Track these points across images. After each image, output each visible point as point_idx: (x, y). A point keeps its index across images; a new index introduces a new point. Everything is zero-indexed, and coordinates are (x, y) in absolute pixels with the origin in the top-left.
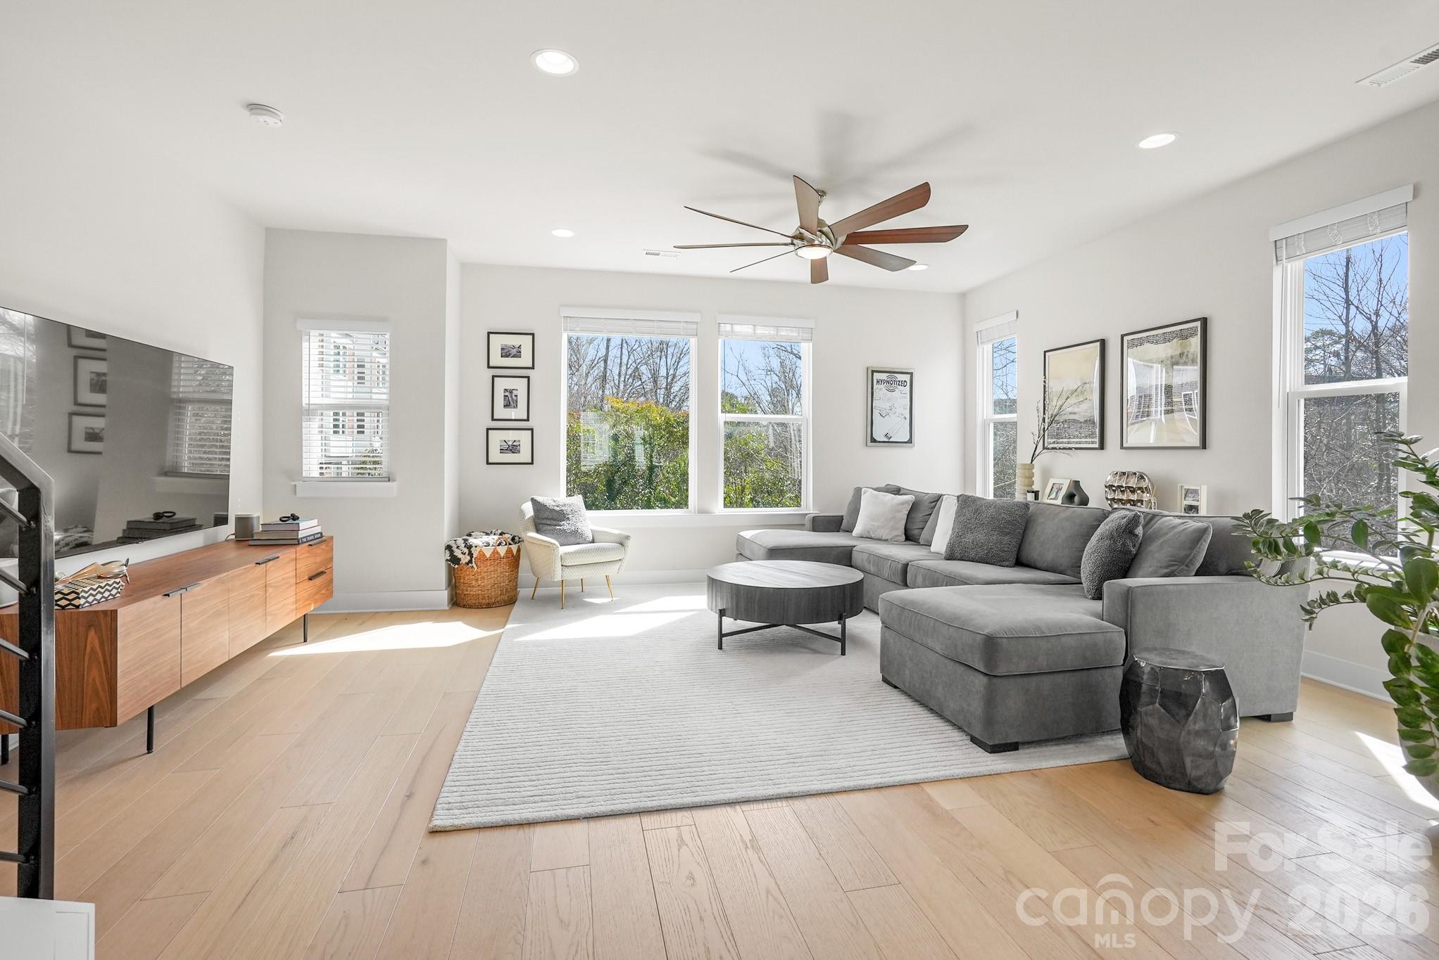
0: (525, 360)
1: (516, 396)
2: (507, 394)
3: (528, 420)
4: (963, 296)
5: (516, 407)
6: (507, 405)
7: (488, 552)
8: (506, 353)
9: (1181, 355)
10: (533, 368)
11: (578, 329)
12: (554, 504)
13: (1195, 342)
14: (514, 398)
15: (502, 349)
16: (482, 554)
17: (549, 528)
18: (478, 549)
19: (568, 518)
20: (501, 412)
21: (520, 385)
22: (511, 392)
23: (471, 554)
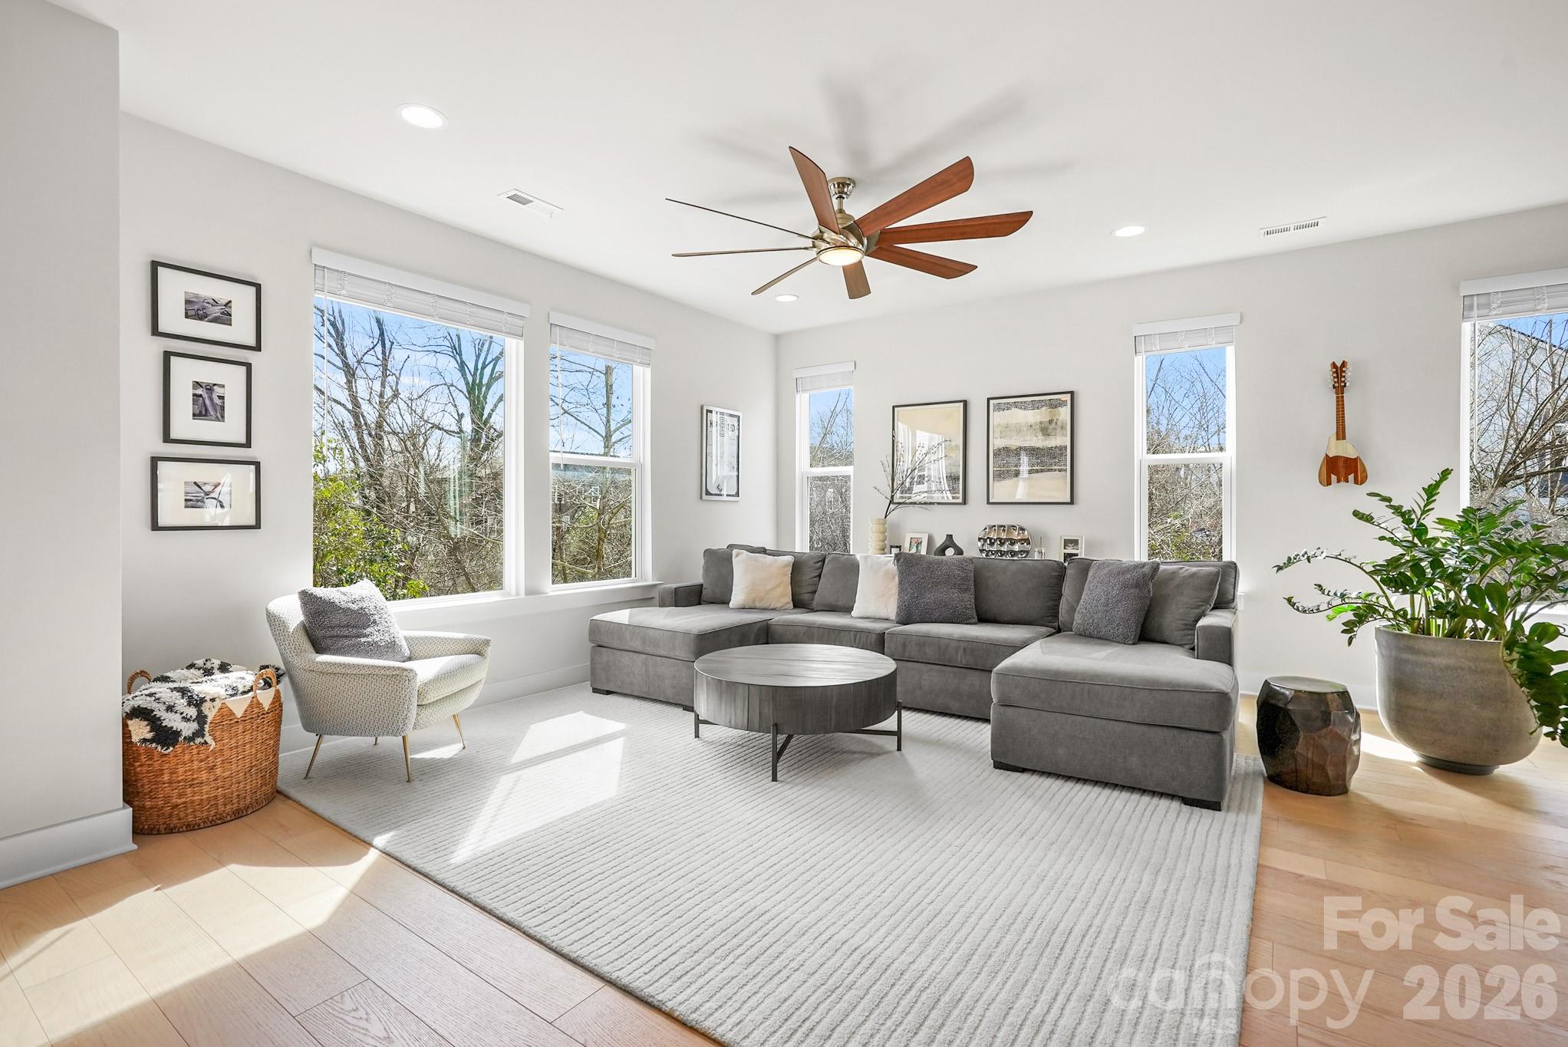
0: (241, 330)
1: (222, 398)
2: (199, 391)
3: (248, 444)
4: (777, 338)
5: (221, 418)
6: (201, 414)
7: (239, 707)
8: (196, 310)
9: (1051, 422)
10: (258, 348)
11: (344, 292)
12: (345, 598)
13: (1064, 413)
14: (217, 401)
15: (188, 302)
16: (226, 714)
17: (347, 642)
18: (218, 704)
19: (375, 622)
20: (184, 424)
21: (230, 380)
22: (210, 388)
23: (201, 719)
